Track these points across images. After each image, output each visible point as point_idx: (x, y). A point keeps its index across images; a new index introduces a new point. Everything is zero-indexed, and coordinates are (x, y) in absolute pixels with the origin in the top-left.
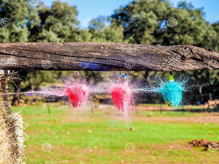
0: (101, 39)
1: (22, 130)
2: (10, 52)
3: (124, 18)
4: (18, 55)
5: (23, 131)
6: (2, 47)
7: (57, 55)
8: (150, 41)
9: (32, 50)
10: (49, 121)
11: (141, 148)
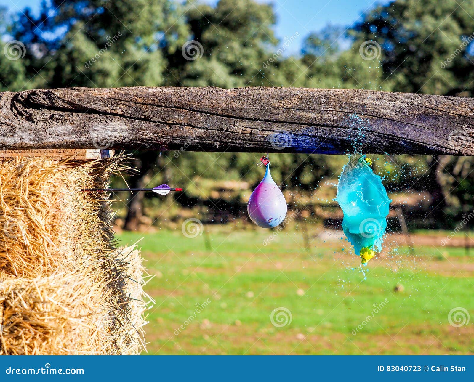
0: (330, 81)
1: (140, 287)
2: (114, 108)
3: (385, 31)
4: (132, 116)
5: (143, 288)
6: (98, 98)
7: (220, 115)
8: (444, 84)
9: (163, 105)
10: (206, 267)
11: (419, 334)
